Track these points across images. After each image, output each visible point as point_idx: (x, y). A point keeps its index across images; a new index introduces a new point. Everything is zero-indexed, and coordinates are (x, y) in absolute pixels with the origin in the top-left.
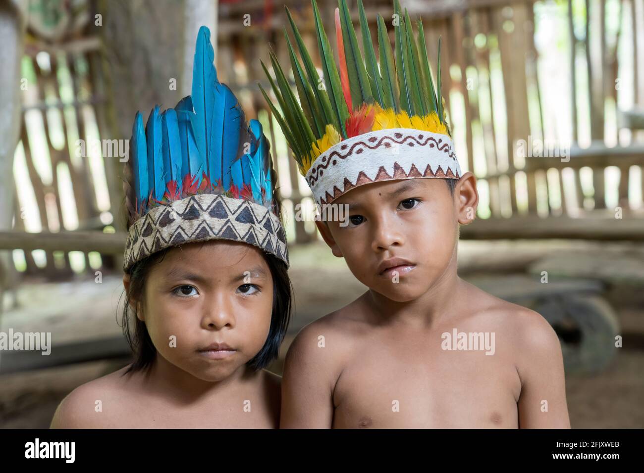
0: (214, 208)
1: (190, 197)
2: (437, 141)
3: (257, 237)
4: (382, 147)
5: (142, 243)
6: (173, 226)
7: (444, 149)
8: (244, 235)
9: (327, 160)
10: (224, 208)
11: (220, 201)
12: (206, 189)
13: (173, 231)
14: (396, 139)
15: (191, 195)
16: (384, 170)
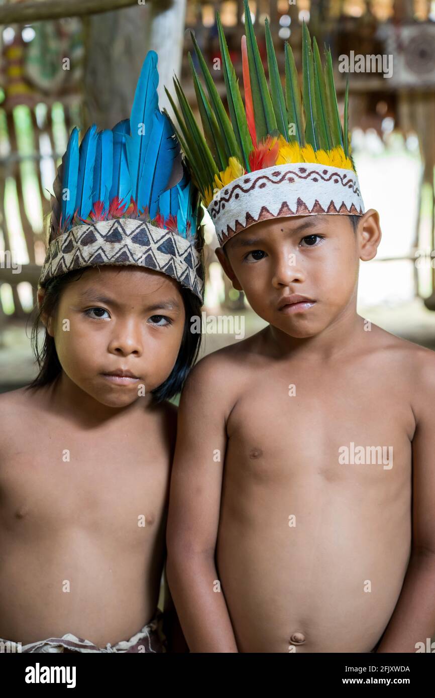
0: (137, 234)
1: (115, 220)
2: (342, 177)
3: (176, 269)
4: (286, 182)
5: (61, 259)
6: (94, 247)
7: (349, 184)
8: (163, 265)
9: (229, 193)
10: (147, 235)
11: (144, 228)
12: (132, 215)
13: (94, 251)
14: (300, 174)
15: (117, 219)
16: (287, 206)
